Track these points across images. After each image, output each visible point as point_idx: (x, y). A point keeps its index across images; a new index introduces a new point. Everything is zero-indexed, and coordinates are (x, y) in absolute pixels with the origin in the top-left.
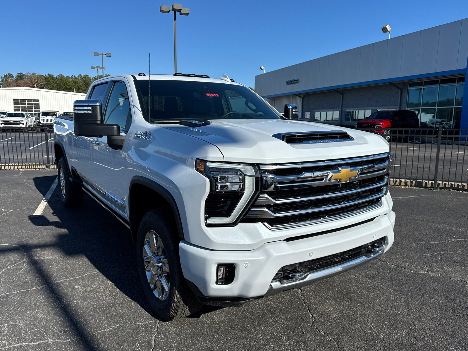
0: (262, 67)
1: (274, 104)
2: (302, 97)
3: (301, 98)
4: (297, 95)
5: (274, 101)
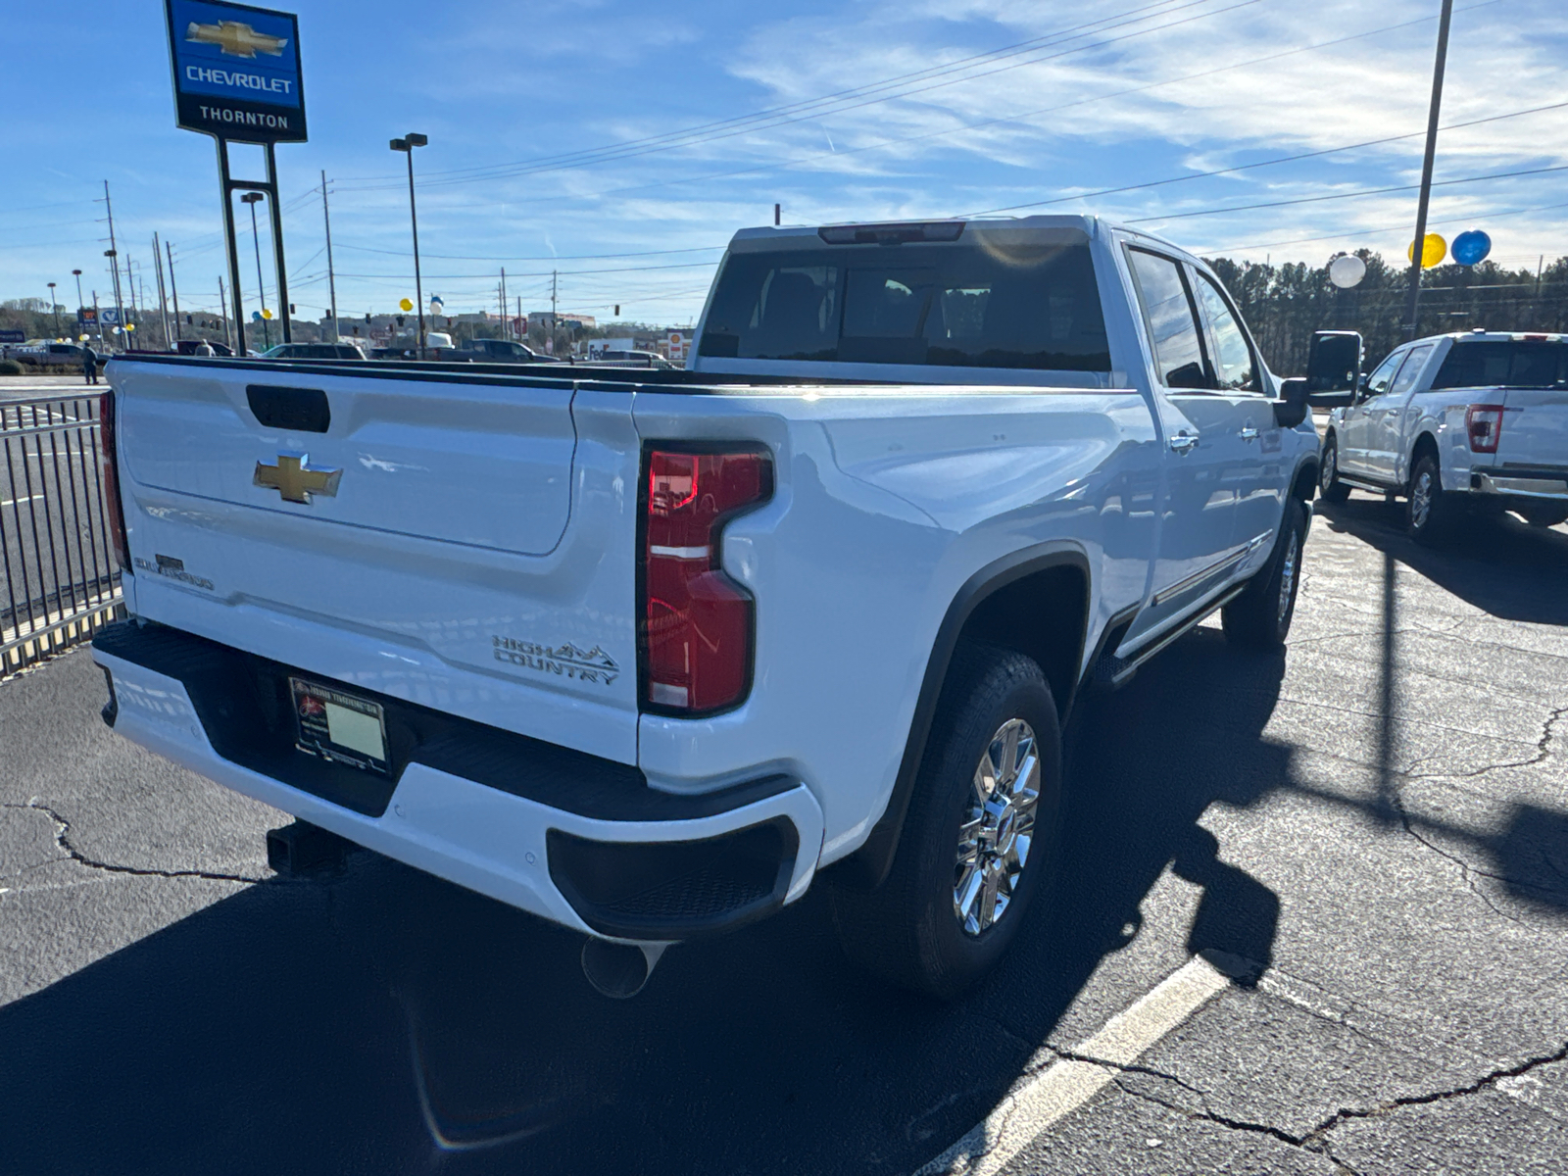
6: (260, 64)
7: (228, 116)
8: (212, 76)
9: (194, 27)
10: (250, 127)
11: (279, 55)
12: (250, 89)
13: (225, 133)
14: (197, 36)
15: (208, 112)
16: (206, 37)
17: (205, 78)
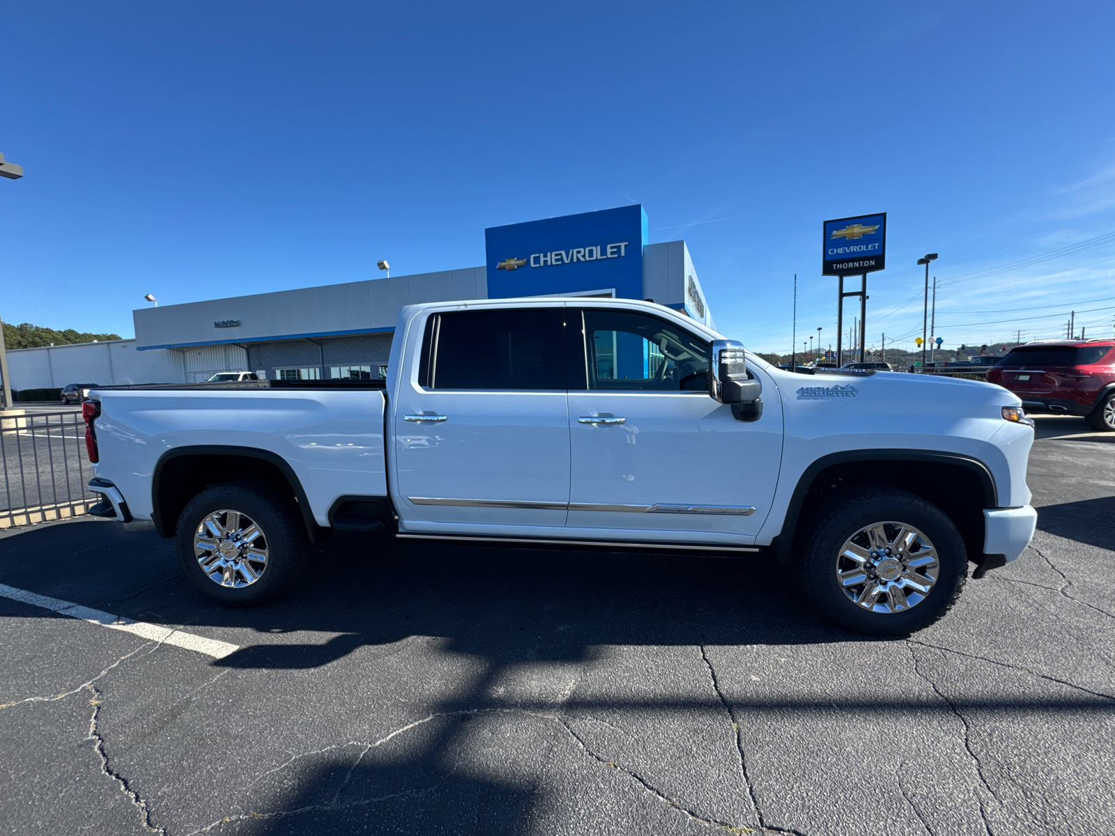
0: (150, 297)
1: (184, 358)
2: (246, 347)
3: (244, 349)
4: (237, 344)
5: (184, 353)
6: (866, 239)
7: (845, 266)
8: (840, 251)
9: (835, 232)
10: (856, 268)
11: (874, 233)
12: (858, 252)
13: (842, 273)
14: (836, 235)
15: (836, 266)
16: (840, 235)
17: (837, 252)
